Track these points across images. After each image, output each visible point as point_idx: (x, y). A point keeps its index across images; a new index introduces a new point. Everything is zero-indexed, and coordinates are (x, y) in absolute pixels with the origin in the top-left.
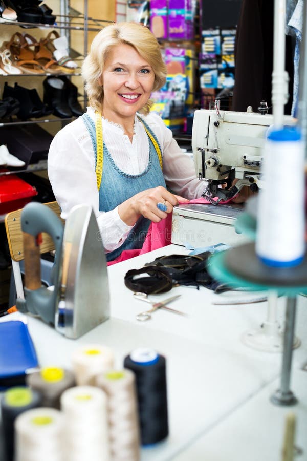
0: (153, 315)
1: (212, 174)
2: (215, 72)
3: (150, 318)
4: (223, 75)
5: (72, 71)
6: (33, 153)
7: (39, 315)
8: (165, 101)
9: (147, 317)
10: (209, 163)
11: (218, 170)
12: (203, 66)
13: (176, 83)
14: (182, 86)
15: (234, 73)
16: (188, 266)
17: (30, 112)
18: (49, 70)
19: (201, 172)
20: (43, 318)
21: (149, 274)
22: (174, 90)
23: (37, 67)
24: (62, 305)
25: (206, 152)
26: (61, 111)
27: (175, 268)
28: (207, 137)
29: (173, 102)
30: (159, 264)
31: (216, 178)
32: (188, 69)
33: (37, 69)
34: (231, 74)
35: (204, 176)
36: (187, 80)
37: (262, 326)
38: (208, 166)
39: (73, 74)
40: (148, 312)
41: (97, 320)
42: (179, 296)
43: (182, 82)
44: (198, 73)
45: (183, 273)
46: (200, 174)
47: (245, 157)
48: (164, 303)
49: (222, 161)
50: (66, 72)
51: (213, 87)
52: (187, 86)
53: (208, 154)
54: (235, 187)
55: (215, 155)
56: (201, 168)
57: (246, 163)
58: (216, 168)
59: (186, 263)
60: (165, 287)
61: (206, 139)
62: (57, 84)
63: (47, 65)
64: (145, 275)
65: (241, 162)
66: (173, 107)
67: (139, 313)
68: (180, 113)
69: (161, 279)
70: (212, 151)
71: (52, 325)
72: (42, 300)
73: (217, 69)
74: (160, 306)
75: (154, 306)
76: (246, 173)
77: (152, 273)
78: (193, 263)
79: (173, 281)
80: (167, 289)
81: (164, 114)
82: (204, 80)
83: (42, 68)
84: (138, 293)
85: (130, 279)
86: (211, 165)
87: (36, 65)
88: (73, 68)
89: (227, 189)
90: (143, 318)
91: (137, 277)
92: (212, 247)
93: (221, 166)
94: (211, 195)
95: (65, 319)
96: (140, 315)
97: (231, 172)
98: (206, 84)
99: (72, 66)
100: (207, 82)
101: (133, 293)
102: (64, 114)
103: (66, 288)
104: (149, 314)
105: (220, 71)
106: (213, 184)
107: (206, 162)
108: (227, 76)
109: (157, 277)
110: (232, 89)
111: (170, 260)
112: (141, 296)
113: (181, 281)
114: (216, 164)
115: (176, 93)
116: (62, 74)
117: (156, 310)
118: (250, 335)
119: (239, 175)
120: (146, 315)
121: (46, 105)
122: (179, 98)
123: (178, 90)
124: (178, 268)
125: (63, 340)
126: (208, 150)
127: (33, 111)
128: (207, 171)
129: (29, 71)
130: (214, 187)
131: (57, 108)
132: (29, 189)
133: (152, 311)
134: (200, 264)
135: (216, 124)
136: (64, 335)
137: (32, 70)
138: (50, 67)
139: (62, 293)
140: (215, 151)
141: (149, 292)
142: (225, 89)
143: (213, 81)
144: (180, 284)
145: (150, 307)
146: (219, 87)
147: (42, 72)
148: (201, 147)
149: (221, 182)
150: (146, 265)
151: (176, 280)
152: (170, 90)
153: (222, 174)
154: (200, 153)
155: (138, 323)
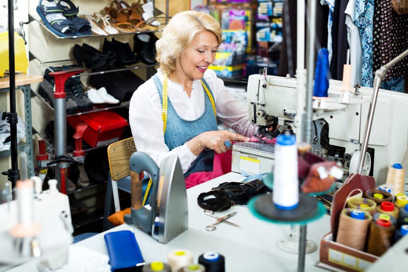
0: (218, 227)
1: (261, 121)
2: (268, 30)
3: (215, 229)
4: (274, 32)
5: (156, 28)
6: (126, 93)
7: (140, 227)
8: (229, 50)
9: (213, 228)
10: (259, 114)
11: (266, 118)
12: (259, 25)
13: (237, 37)
14: (242, 39)
15: (282, 32)
16: (242, 191)
17: (124, 61)
18: (139, 29)
19: (253, 119)
20: (143, 228)
21: (215, 196)
22: (236, 42)
23: (130, 27)
24: (157, 219)
25: (257, 105)
26: (147, 60)
27: (233, 191)
28: (258, 95)
29: (235, 52)
30: (222, 189)
31: (264, 124)
32: (247, 25)
33: (130, 28)
34: (280, 33)
35: (255, 122)
36: (246, 35)
37: (291, 236)
38: (258, 116)
39: (157, 31)
40: (214, 224)
41: (179, 230)
42: (236, 213)
43: (242, 36)
44: (255, 30)
45: (239, 196)
46: (253, 121)
47: (285, 110)
48: (225, 218)
49: (268, 112)
50: (152, 29)
51: (266, 41)
52: (246, 39)
53: (258, 107)
54: (278, 131)
55: (263, 108)
56: (253, 117)
57: (285, 114)
58: (264, 117)
59: (241, 188)
60: (226, 206)
61: (257, 97)
62: (145, 39)
63: (138, 25)
64: (212, 197)
65: (282, 113)
66: (235, 57)
67: (207, 226)
68: (240, 61)
69: (224, 200)
70: (261, 105)
71: (150, 234)
72: (144, 217)
73: (269, 27)
74: (222, 220)
75: (218, 220)
76: (286, 121)
77: (217, 195)
78: (246, 189)
79: (232, 201)
80: (227, 208)
81: (228, 62)
82: (260, 35)
83: (133, 28)
84: (207, 211)
85: (201, 199)
86: (260, 115)
87: (129, 25)
88: (157, 26)
89: (272, 131)
90: (210, 229)
91: (206, 198)
92: (260, 175)
93: (268, 116)
94: (261, 135)
95: (159, 229)
96: (209, 226)
97: (275, 120)
98: (261, 39)
99: (156, 25)
100: (261, 37)
101: (203, 210)
102: (149, 61)
103: (160, 207)
104: (214, 226)
105: (272, 29)
106: (262, 128)
107: (257, 113)
108: (277, 34)
109: (221, 198)
110: (280, 44)
111: (229, 186)
112: (209, 213)
113: (238, 201)
114: (264, 114)
115: (237, 45)
116: (149, 32)
117: (219, 223)
118: (282, 241)
119: (281, 122)
120: (212, 227)
121: (136, 54)
122: (239, 49)
123: (239, 42)
124: (236, 192)
125: (157, 244)
126: (258, 104)
127: (126, 61)
128: (257, 119)
129: (124, 31)
130: (263, 130)
131: (144, 56)
132: (122, 121)
133: (217, 224)
134: (251, 189)
135: (264, 86)
136: (158, 241)
137: (126, 29)
138: (140, 27)
139: (157, 211)
140: (264, 105)
141: (214, 210)
142: (276, 44)
143: (267, 36)
144: (237, 204)
145: (215, 221)
146: (271, 41)
147: (134, 31)
148: (254, 102)
149: (268, 127)
150: (213, 189)
151: (234, 201)
152: (233, 42)
153: (268, 121)
154: (253, 106)
155: (206, 232)
